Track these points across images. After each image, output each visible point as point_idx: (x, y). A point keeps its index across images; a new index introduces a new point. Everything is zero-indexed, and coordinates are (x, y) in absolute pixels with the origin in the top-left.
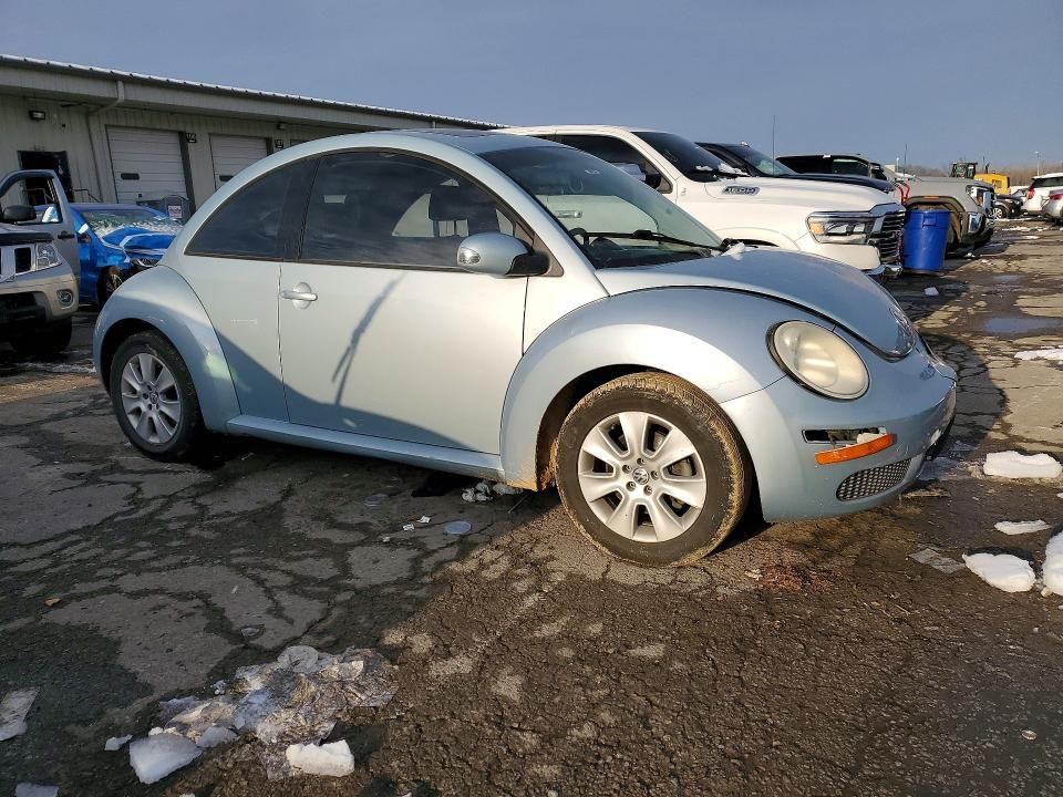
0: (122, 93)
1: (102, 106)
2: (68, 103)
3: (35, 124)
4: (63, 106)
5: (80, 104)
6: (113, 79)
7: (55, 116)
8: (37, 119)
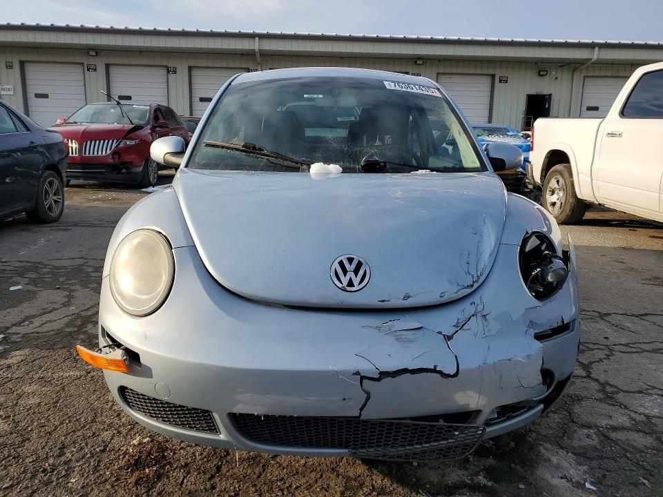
0: (596, 55)
1: (583, 64)
2: (563, 64)
3: (541, 78)
4: (560, 66)
5: (569, 64)
6: (592, 46)
7: (554, 73)
8: (543, 75)
